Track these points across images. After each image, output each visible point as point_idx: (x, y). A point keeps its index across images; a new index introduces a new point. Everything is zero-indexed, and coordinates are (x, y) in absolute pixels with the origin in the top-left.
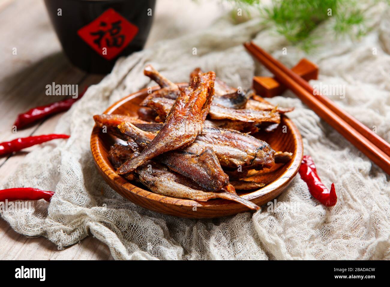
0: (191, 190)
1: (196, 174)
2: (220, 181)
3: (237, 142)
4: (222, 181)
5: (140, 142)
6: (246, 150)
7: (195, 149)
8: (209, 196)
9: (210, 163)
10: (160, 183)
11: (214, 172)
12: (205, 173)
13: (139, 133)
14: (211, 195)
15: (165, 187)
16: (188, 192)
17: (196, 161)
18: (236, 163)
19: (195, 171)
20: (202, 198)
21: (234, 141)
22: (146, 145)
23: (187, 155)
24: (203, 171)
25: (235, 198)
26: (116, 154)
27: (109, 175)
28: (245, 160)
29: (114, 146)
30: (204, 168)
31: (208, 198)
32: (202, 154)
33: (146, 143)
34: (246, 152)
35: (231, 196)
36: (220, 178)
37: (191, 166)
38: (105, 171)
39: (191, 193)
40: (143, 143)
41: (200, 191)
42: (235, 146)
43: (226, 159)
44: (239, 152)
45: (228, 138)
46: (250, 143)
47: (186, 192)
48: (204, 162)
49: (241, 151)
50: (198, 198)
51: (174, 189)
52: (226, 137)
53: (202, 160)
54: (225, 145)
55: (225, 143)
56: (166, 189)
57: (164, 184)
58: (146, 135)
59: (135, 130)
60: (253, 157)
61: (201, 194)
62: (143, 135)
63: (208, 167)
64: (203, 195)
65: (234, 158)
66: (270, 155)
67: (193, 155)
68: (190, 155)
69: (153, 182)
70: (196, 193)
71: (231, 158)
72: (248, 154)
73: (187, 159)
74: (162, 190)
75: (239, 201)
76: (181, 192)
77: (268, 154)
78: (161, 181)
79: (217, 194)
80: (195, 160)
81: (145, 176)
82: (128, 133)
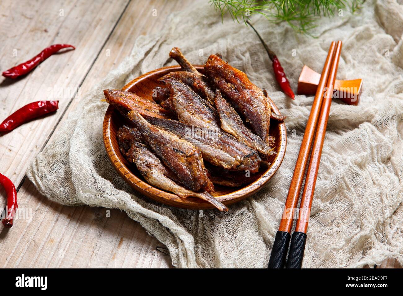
0: (175, 186)
1: (182, 173)
2: (199, 183)
3: (229, 147)
4: (201, 184)
5: (143, 133)
6: (235, 156)
7: (186, 149)
8: (188, 194)
9: (195, 165)
10: (151, 175)
11: (196, 174)
12: (189, 173)
13: (144, 124)
14: (190, 193)
15: (155, 180)
16: (172, 187)
17: (185, 161)
18: (224, 166)
19: (181, 170)
20: (183, 194)
21: (227, 146)
22: (148, 136)
23: (179, 153)
24: (187, 172)
25: (209, 199)
26: (122, 136)
27: (111, 156)
28: (232, 165)
29: (122, 128)
30: (189, 169)
31: (187, 196)
32: (190, 156)
33: (148, 134)
34: (235, 158)
35: (207, 197)
36: (199, 181)
37: (179, 164)
38: (109, 152)
39: (174, 188)
40: (146, 134)
41: (182, 188)
42: (226, 151)
43: (216, 161)
44: (228, 157)
45: (223, 143)
46: (240, 150)
47: (171, 187)
48: (190, 164)
49: (230, 156)
50: (179, 194)
51: (162, 182)
52: (222, 141)
53: (189, 162)
54: (219, 148)
55: (219, 147)
56: (155, 181)
57: (154, 176)
58: (150, 127)
59: (141, 120)
60: (239, 164)
61: (182, 191)
62: (147, 126)
63: (192, 169)
64: (183, 192)
65: (224, 162)
66: (255, 163)
67: (183, 155)
68: (181, 154)
69: (146, 173)
70: (179, 189)
71: (221, 161)
72: (235, 160)
73: (178, 157)
74: (152, 181)
75: (211, 203)
76: (167, 186)
77: (254, 162)
78: (152, 173)
79: (195, 194)
80: (184, 159)
81: (140, 166)
82: (135, 121)
